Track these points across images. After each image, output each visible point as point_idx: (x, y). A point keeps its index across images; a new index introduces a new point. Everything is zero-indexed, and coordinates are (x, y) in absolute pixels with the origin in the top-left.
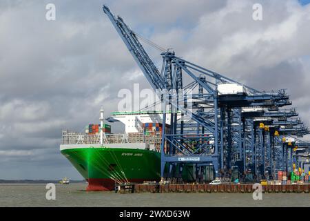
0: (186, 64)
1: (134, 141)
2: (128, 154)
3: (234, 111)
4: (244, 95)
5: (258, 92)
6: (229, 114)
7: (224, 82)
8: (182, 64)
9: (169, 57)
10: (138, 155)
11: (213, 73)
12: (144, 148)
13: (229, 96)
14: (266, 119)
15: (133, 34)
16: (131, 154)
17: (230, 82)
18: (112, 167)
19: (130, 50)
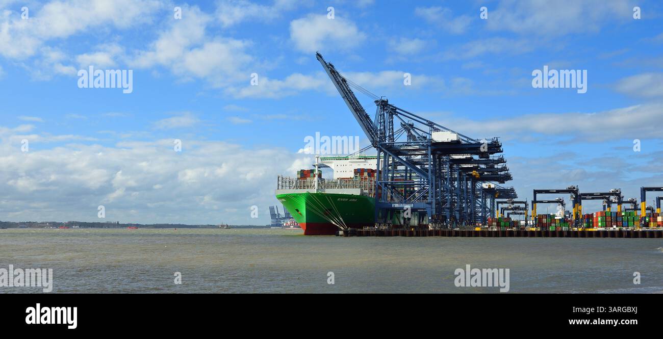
0: (397, 110)
1: (346, 187)
2: (344, 200)
3: (445, 158)
4: (458, 142)
5: (472, 140)
6: (440, 161)
7: (437, 130)
8: (394, 111)
9: (383, 104)
10: (353, 200)
11: (427, 121)
12: (359, 194)
13: (443, 143)
14: (472, 166)
15: (344, 80)
16: (347, 200)
17: (444, 130)
18: (329, 211)
19: (343, 97)
